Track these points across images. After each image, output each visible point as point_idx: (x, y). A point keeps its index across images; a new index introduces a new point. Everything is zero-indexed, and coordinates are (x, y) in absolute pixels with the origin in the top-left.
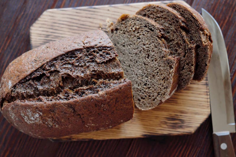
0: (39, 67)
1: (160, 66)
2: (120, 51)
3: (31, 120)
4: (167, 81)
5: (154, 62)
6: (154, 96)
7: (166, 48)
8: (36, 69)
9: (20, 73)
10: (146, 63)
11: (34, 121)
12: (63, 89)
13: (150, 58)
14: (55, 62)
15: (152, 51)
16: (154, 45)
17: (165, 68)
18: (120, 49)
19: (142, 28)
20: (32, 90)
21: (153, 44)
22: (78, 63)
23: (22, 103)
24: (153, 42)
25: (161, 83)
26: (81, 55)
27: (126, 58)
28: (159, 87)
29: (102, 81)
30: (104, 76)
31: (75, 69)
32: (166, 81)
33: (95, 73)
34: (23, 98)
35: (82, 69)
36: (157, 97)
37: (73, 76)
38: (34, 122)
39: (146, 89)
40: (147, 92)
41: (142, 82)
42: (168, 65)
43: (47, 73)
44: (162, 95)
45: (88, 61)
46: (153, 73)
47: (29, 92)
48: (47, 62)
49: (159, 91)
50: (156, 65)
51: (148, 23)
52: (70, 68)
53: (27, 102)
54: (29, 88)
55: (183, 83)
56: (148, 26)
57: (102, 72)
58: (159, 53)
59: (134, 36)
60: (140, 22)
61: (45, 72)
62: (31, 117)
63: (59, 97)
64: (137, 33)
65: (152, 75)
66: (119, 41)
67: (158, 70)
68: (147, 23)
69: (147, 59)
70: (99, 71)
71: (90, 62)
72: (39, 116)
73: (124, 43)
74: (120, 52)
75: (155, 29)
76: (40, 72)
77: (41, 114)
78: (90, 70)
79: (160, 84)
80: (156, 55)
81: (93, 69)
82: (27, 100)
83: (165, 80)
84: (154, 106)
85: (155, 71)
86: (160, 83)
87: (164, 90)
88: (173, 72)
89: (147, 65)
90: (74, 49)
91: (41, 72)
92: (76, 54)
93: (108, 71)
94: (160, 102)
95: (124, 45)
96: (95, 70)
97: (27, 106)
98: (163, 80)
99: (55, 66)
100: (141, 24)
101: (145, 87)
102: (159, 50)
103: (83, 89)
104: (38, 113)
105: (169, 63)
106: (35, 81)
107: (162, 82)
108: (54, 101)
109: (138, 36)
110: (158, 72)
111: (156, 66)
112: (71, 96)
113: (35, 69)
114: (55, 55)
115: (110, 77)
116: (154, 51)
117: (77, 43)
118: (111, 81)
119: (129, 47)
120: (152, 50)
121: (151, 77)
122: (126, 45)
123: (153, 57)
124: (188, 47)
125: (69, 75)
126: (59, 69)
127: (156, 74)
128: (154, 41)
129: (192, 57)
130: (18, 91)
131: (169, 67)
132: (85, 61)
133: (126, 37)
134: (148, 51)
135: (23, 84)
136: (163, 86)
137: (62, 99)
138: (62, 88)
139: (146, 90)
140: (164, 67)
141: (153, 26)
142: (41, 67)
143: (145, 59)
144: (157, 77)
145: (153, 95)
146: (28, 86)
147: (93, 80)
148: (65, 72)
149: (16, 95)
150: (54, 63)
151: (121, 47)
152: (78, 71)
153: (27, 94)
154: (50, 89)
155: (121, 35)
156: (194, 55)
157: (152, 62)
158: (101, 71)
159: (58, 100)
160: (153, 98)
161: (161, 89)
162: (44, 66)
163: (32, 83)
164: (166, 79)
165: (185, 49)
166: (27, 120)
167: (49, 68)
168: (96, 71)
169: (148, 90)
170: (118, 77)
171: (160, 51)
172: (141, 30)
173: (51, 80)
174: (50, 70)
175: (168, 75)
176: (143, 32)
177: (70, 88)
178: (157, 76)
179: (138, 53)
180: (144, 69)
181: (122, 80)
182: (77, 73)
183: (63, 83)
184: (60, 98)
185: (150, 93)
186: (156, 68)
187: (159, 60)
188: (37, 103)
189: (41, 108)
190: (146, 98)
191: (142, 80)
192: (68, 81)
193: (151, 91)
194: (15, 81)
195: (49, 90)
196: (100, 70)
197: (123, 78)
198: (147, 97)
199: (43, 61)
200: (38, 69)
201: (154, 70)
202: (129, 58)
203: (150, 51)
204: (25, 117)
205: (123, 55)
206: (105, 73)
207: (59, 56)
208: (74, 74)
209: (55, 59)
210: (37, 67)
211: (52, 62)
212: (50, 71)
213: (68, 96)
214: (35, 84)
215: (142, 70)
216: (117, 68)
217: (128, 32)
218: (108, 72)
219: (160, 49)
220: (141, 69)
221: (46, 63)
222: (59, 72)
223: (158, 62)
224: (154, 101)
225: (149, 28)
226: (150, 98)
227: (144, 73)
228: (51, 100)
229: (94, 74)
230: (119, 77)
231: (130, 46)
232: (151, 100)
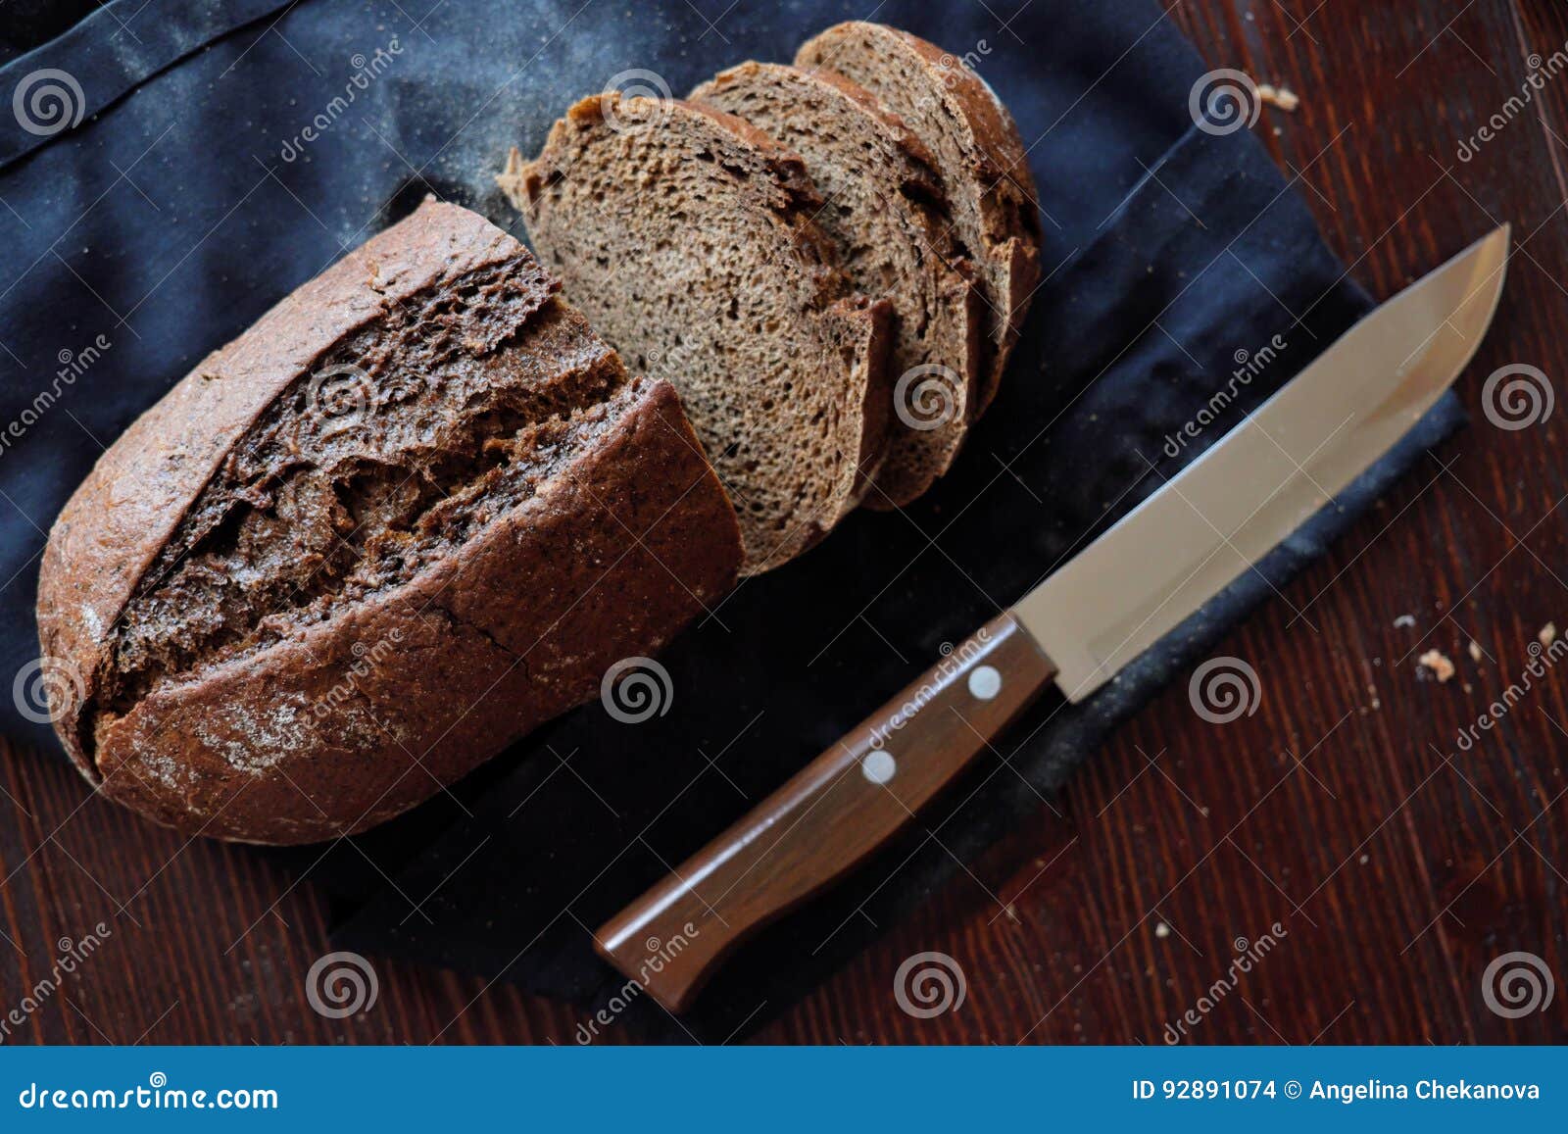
0: (204, 478)
1: (797, 353)
2: (588, 290)
3: (266, 751)
4: (836, 423)
5: (765, 333)
6: (781, 507)
7: (819, 262)
8: (194, 494)
9: (119, 547)
10: (728, 344)
11: (278, 750)
12: (362, 545)
13: (742, 314)
14: (273, 428)
15: (751, 282)
16: (756, 249)
17: (824, 362)
18: (585, 281)
19: (689, 164)
20: (215, 607)
21: (753, 245)
22: (388, 392)
23: (189, 685)
24: (752, 235)
25: (809, 436)
26: (385, 348)
27: (624, 325)
28: (803, 460)
29: (532, 432)
30: (533, 408)
31: (384, 425)
32: (831, 428)
33: (486, 409)
34: (183, 660)
35: (419, 411)
36: (796, 512)
37: (385, 460)
38: (282, 755)
39: (738, 473)
40: (744, 488)
41: (715, 440)
42: (838, 348)
43: (256, 492)
44: (819, 497)
45: (429, 362)
46: (767, 392)
47: (201, 623)
48: (237, 442)
49: (803, 480)
50: (775, 350)
51: (717, 141)
52: (360, 429)
53: (213, 673)
54: (193, 600)
55: (917, 465)
56: (720, 152)
57: (515, 390)
58: (785, 288)
59: (652, 206)
60: (677, 133)
61: (242, 493)
62: (260, 737)
63: (356, 584)
64: (667, 195)
65: (760, 403)
66: (578, 239)
67: (788, 372)
68: (711, 137)
69: (727, 321)
70: (499, 391)
71: (441, 363)
72: (295, 714)
73: (603, 248)
74: (586, 294)
75: (755, 169)
76: (219, 503)
77: (301, 698)
78: (458, 404)
79: (805, 445)
80: (772, 299)
81: (469, 392)
82: (206, 661)
83: (827, 422)
84: (782, 554)
85: (776, 381)
86: (802, 439)
87: (828, 473)
88: (863, 381)
89: (732, 351)
90: (343, 332)
91: (225, 501)
92: (358, 350)
93: (541, 376)
94: (811, 531)
95: (602, 255)
96: (477, 394)
97: (220, 688)
98: (815, 421)
99: (281, 446)
100: (681, 146)
101: (729, 462)
102: (784, 274)
103: (459, 504)
104: (283, 701)
105: (837, 338)
106: (210, 557)
107: (812, 433)
108: (339, 618)
109: (671, 209)
110: (788, 387)
111: (778, 354)
112: (410, 560)
113: (188, 500)
114: (263, 394)
115: (563, 399)
116: (759, 280)
117: (345, 302)
118: (573, 418)
119: (632, 268)
120: (749, 278)
121: (758, 412)
122: (612, 257)
123: (759, 309)
124: (936, 286)
125: (363, 464)
126: (305, 455)
127: (781, 394)
128: (753, 228)
129: (958, 337)
130: (146, 639)
131: (839, 357)
132: (417, 367)
133: (609, 215)
134: (732, 281)
135: (157, 593)
136: (817, 452)
137: (377, 589)
138: (358, 537)
139: (737, 478)
140: (817, 355)
141: (744, 156)
142: (214, 479)
143: (720, 321)
144: (785, 413)
145: (775, 499)
146: (186, 597)
147: (489, 443)
148: (340, 459)
149: (141, 660)
150: (272, 436)
151: (592, 271)
152: (403, 427)
153: (196, 637)
154: (297, 568)
155: (584, 208)
156: (963, 330)
157: (756, 337)
158: (510, 389)
159: (360, 599)
160: (776, 514)
161: (809, 466)
162: (228, 466)
163: (203, 571)
164: (832, 417)
165: (923, 297)
166: (244, 758)
167: (258, 469)
168: (487, 394)
169: (748, 478)
170: (598, 384)
171: (790, 277)
172: (686, 175)
173: (290, 523)
174: (263, 474)
175: (842, 396)
176: (694, 188)
177: (395, 526)
178: (786, 404)
179: (678, 293)
180: (717, 375)
181: (626, 393)
182: (400, 438)
183: (351, 514)
184: (366, 587)
185: (758, 489)
186: (779, 365)
187: (787, 324)
188: (260, 655)
189: (290, 669)
190: (743, 517)
191: (714, 430)
192: (369, 496)
193: (762, 483)
194: (114, 595)
195: (299, 573)
196: (504, 382)
197: (624, 384)
198: (744, 513)
199: (213, 450)
200: (203, 492)
201: (771, 378)
202: (635, 322)
203: (739, 279)
204: (228, 750)
205: (605, 310)
206: (532, 388)
207: (282, 393)
208: (389, 447)
209: (269, 414)
210: (196, 484)
211: (260, 436)
212: (267, 477)
213: (400, 562)
214: (217, 569)
215: (708, 380)
216: (579, 346)
217: (616, 189)
218: (546, 380)
219: (787, 268)
220: (705, 376)
221: (231, 451)
222: (309, 467)
223: (782, 336)
224: (784, 532)
225: (727, 162)
226: (760, 514)
227: (718, 394)
228: (325, 617)
229: (482, 416)
230: (603, 384)
231: (632, 259)
232: (768, 524)
